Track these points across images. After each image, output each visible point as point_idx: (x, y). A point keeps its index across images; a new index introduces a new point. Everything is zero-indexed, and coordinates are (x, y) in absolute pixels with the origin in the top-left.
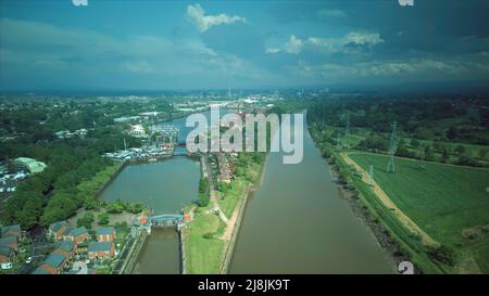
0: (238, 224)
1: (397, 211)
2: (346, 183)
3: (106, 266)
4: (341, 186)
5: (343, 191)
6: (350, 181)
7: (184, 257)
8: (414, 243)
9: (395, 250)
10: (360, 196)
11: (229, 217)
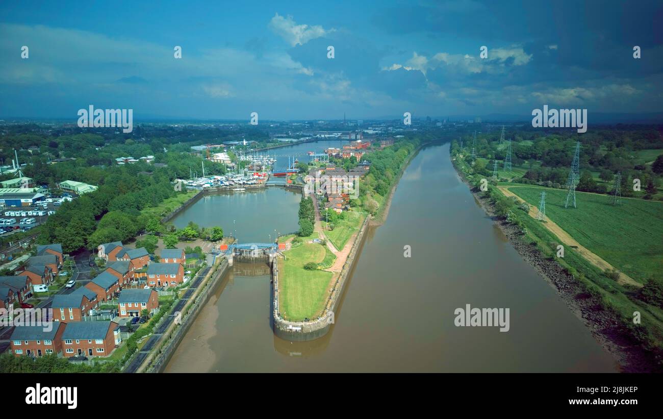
0: (352, 257)
1: (581, 249)
2: (505, 218)
3: (171, 293)
4: (498, 223)
5: (502, 228)
6: (510, 214)
7: (276, 287)
8: (607, 282)
9: (579, 291)
10: (526, 230)
11: (340, 249)
